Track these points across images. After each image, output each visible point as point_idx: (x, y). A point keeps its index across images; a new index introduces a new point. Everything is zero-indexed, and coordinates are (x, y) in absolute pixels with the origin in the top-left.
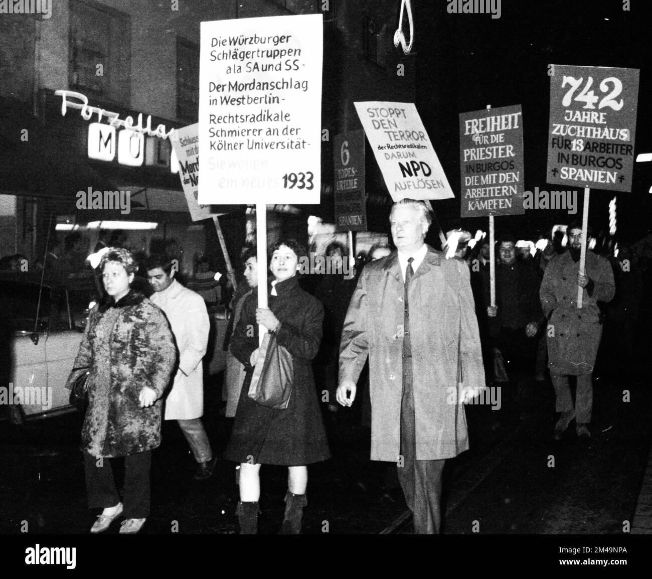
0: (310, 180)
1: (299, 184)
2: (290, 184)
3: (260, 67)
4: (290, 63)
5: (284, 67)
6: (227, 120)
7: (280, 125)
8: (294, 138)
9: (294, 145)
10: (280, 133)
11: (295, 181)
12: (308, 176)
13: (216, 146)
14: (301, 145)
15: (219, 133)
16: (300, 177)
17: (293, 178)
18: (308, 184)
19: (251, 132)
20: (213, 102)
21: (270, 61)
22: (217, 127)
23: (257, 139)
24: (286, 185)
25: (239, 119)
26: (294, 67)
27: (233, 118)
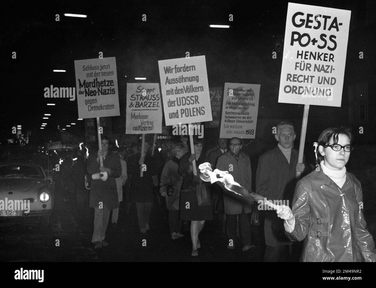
0: (253, 132)
1: (250, 133)
2: (247, 133)
3: (242, 99)
4: (251, 98)
5: (249, 99)
6: (231, 113)
7: (246, 116)
8: (250, 120)
9: (250, 122)
10: (246, 118)
11: (249, 132)
12: (253, 131)
13: (227, 121)
14: (251, 122)
15: (228, 117)
16: (250, 131)
17: (248, 131)
18: (252, 133)
19: (238, 118)
20: (227, 108)
21: (245, 97)
22: (228, 115)
23: (240, 120)
24: (246, 133)
25: (235, 114)
26: (251, 99)
27: (233, 113)
